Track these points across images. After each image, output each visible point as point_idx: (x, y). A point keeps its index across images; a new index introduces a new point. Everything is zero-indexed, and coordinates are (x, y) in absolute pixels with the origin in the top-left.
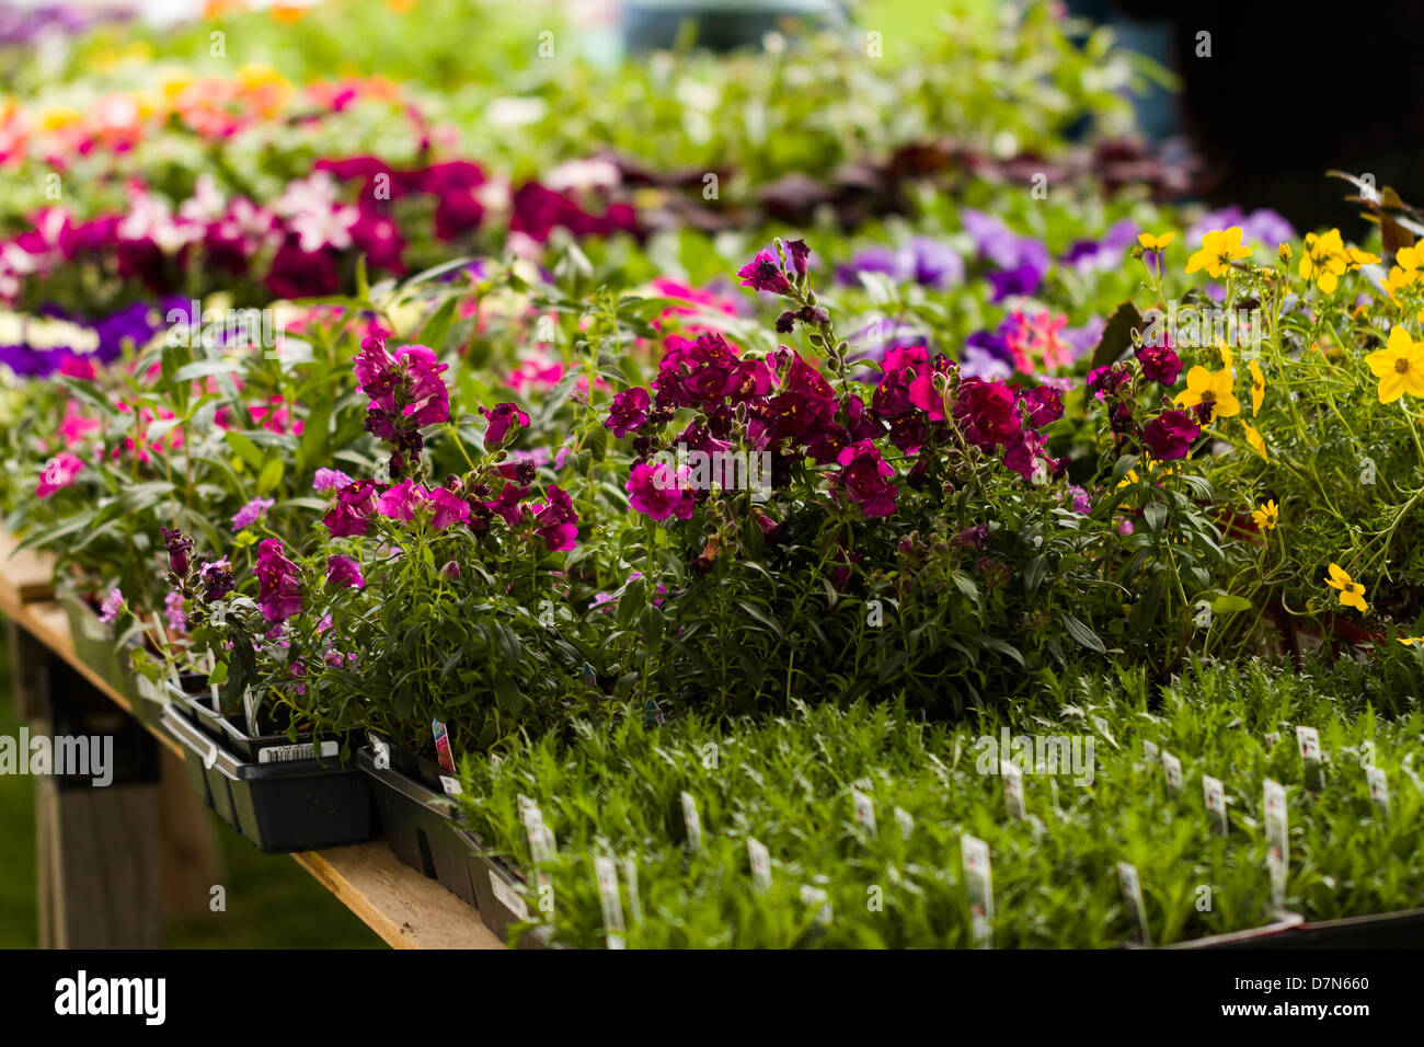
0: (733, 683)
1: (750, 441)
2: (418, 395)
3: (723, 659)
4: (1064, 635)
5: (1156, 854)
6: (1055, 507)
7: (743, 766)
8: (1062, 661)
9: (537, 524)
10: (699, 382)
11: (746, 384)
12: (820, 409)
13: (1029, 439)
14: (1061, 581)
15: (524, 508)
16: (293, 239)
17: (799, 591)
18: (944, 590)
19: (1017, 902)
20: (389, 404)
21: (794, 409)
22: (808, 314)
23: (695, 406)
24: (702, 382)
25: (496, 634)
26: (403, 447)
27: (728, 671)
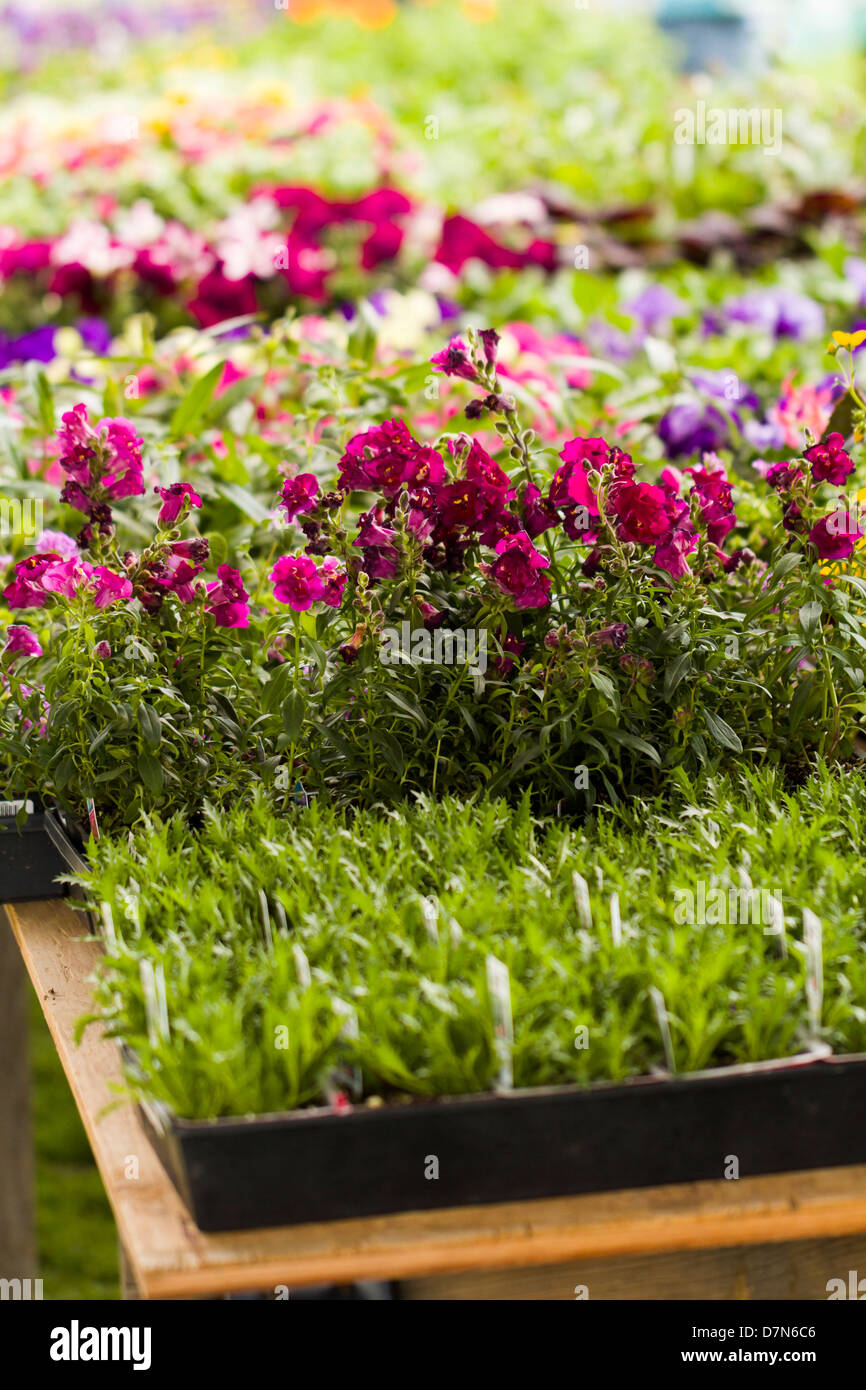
0: (380, 767)
1: (411, 530)
2: (113, 469)
3: (371, 745)
4: (706, 732)
5: (687, 980)
6: (701, 606)
7: (343, 860)
8: (702, 759)
9: (208, 602)
10: (378, 467)
11: (421, 471)
12: (494, 498)
13: (678, 538)
14: (704, 679)
15: (198, 586)
16: (219, 265)
17: (454, 678)
18: (580, 687)
19: (540, 1024)
20: (83, 477)
21: (466, 498)
22: (493, 403)
23: (376, 489)
24: (381, 467)
25: (140, 714)
26: (94, 520)
27: (376, 755)
